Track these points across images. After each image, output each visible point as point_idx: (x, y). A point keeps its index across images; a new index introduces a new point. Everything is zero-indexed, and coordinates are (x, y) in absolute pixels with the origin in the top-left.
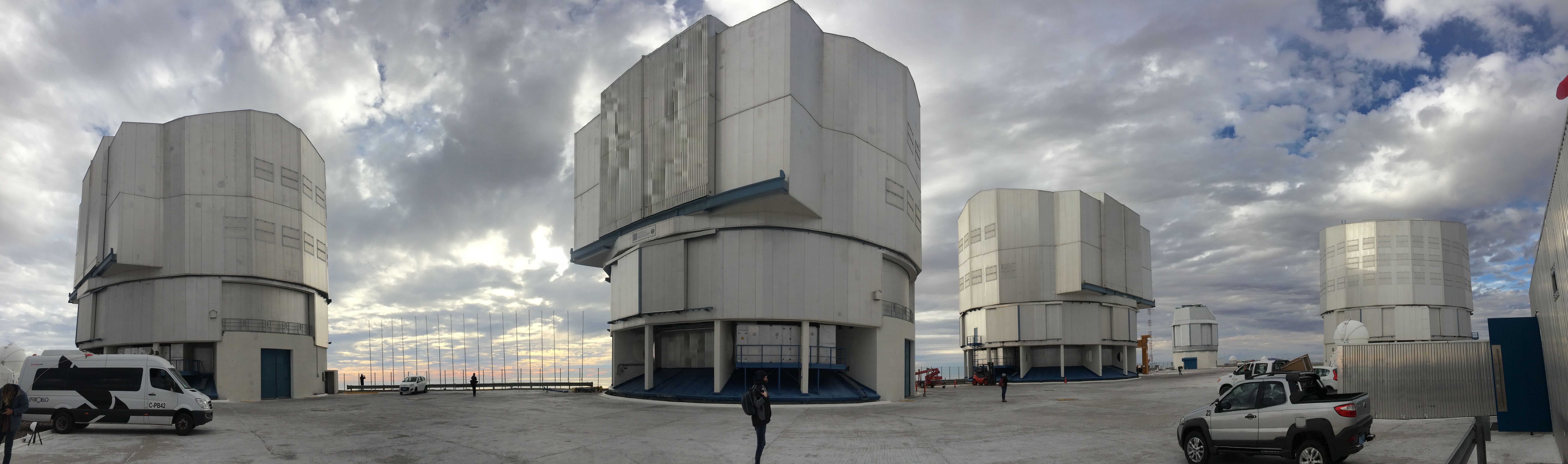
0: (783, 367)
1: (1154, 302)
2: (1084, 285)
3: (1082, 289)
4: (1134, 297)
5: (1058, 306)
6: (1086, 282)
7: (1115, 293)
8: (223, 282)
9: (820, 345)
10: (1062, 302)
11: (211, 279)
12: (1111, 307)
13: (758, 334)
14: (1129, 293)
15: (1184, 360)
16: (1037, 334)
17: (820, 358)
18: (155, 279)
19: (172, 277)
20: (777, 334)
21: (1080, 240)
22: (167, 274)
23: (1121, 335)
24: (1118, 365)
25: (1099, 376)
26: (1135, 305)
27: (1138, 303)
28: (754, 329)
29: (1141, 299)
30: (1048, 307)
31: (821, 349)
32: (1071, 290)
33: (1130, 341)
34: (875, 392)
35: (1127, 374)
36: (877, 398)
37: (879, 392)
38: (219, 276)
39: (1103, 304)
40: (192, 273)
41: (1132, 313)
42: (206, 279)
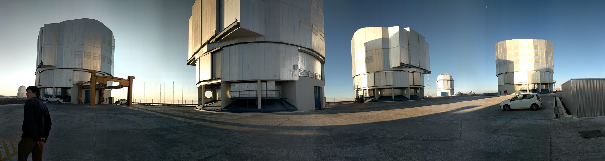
0: (249, 99)
1: (431, 72)
2: (401, 64)
3: (401, 65)
4: (423, 69)
5: (391, 72)
6: (402, 63)
7: (415, 67)
8: (74, 70)
9: (267, 90)
10: (392, 71)
11: (70, 69)
12: (413, 73)
13: (239, 87)
14: (421, 67)
15: (441, 93)
16: (382, 83)
17: (268, 95)
18: (54, 69)
19: (59, 69)
20: (248, 86)
21: (399, 45)
22: (58, 68)
23: (417, 83)
24: (416, 94)
25: (408, 99)
26: (423, 72)
27: (424, 72)
28: (237, 85)
29: (426, 70)
30: (386, 73)
31: (268, 91)
32: (396, 66)
33: (421, 86)
34: (296, 107)
35: (420, 98)
36: (297, 110)
37: (297, 107)
38: (73, 69)
39: (410, 72)
40: (65, 68)
41: (422, 75)
42: (69, 69)
